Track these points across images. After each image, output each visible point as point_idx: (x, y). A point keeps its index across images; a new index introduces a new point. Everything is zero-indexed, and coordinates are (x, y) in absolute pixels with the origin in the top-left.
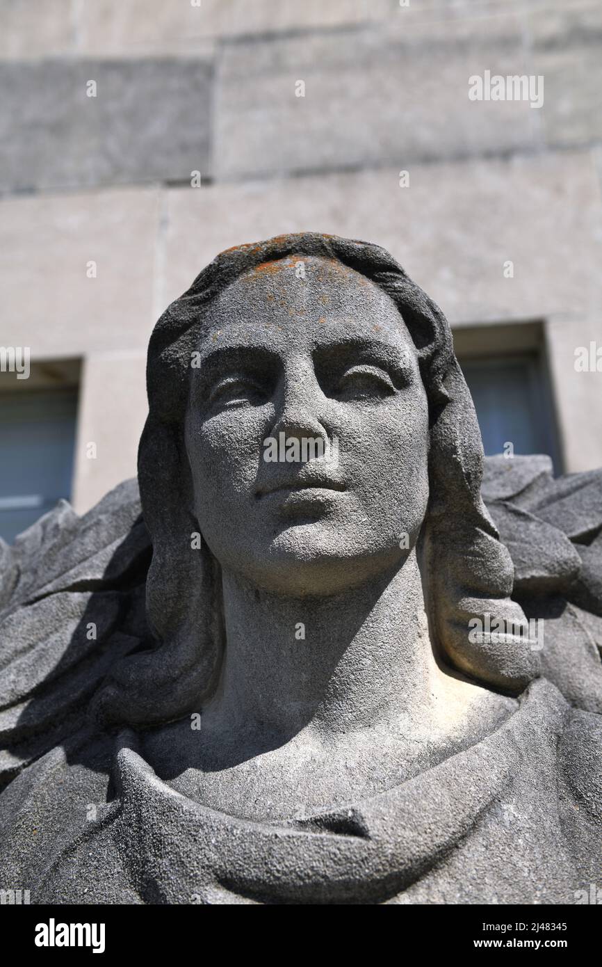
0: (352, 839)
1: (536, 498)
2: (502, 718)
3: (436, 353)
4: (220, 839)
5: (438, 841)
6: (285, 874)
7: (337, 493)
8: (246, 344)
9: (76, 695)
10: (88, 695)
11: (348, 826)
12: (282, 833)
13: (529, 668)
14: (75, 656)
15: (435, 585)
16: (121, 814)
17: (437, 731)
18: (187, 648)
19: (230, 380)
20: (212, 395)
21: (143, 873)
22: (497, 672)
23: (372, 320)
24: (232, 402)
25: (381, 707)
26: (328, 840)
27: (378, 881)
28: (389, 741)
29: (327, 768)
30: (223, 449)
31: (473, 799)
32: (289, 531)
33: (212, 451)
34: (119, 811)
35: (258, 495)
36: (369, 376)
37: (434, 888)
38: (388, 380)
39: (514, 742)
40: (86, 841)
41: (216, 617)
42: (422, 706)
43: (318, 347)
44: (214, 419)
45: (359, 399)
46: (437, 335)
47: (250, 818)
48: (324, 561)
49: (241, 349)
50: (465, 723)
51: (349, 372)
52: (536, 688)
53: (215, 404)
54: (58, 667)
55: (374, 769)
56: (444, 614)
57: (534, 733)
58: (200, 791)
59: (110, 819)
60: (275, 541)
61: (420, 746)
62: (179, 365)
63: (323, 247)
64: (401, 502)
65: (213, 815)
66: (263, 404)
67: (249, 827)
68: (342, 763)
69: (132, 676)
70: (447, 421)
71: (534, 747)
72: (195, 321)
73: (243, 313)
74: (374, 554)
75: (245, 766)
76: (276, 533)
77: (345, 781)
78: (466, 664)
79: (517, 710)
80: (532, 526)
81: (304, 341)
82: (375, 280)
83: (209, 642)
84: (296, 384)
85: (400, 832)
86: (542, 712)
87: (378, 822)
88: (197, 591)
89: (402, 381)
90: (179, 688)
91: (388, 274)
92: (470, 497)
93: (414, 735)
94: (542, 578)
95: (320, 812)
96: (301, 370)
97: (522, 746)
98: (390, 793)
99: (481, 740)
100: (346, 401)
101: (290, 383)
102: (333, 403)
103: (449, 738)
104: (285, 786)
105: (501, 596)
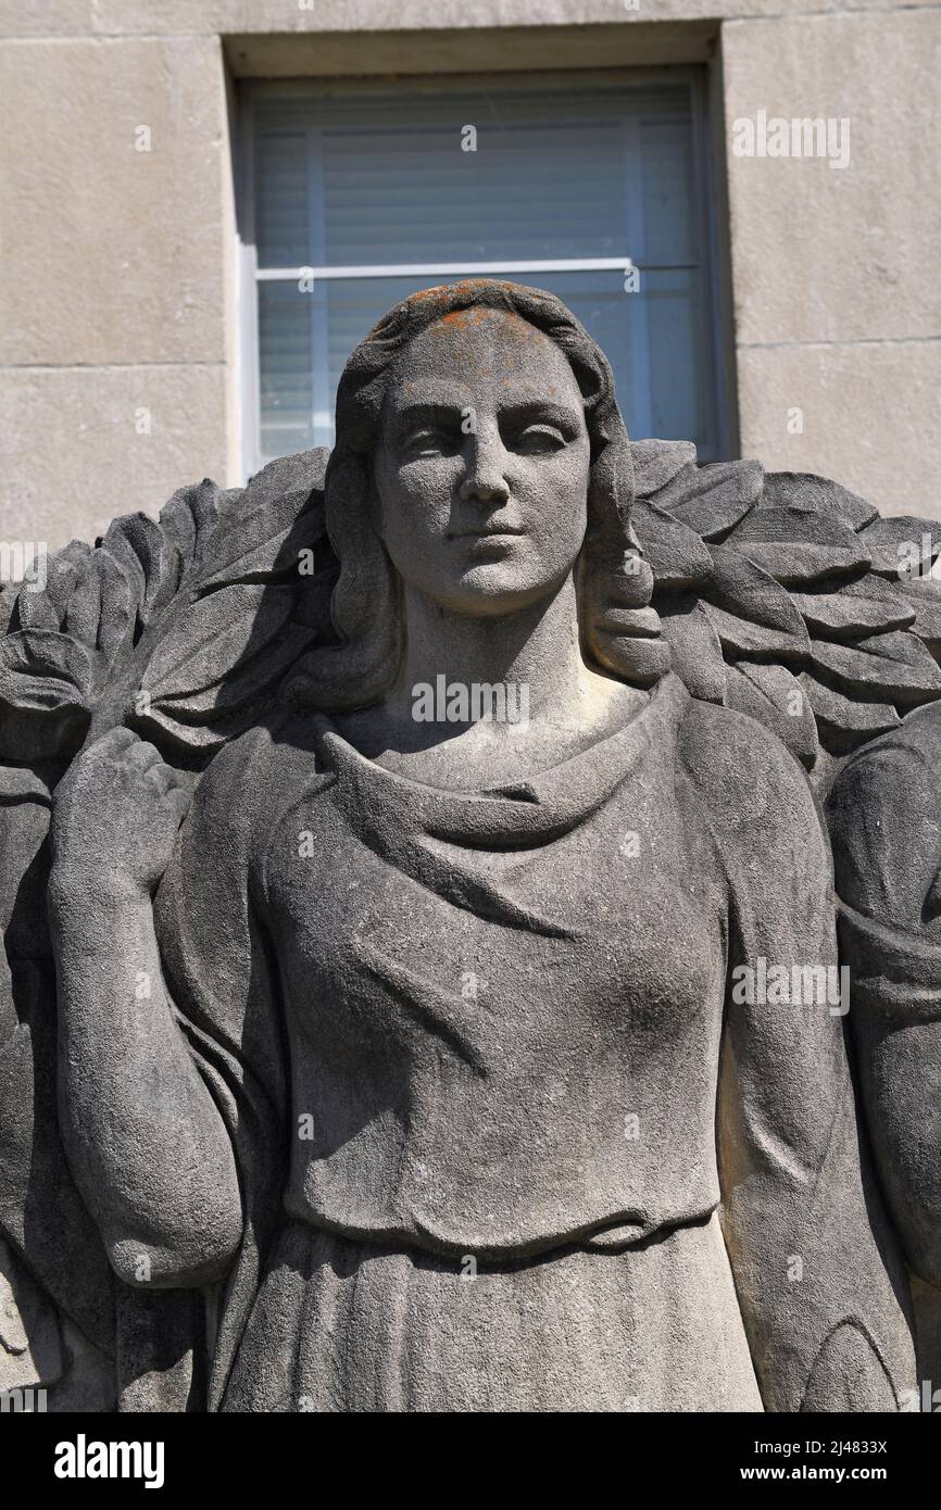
0: (526, 804)
1: (677, 492)
2: (636, 712)
3: (600, 402)
4: (427, 803)
5: (586, 805)
6: (477, 827)
7: (517, 537)
8: (440, 403)
9: (266, 680)
10: (277, 681)
11: (523, 795)
12: (475, 799)
13: (661, 666)
14: (258, 646)
15: (585, 596)
16: (337, 783)
17: (585, 721)
18: (374, 650)
19: (425, 433)
20: (408, 442)
21: (364, 826)
22: (634, 670)
23: (549, 380)
24: (426, 452)
25: (541, 703)
26: (509, 805)
27: (543, 831)
28: (548, 730)
29: (501, 752)
30: (419, 494)
31: (613, 774)
32: (476, 569)
33: (409, 495)
34: (334, 782)
35: (450, 537)
36: (546, 435)
37: (582, 836)
38: (560, 437)
39: (644, 732)
40: (306, 802)
41: (398, 623)
42: (573, 701)
43: (503, 409)
44: (410, 465)
45: (535, 454)
46: (602, 387)
47: (445, 789)
48: (506, 595)
49: (436, 407)
50: (607, 714)
51: (528, 430)
52: (665, 683)
53: (412, 452)
54: (244, 655)
55: (537, 753)
56: (592, 621)
57: (661, 723)
58: (400, 768)
59: (326, 787)
60: (465, 577)
61: (572, 734)
62: (372, 406)
63: (504, 300)
64: (565, 541)
65: (419, 786)
66: (454, 455)
67: (448, 795)
68: (512, 747)
69: (325, 670)
70: (606, 462)
71: (660, 735)
72: (387, 366)
73: (433, 369)
74: (543, 587)
75: (435, 750)
76: (465, 570)
77: (516, 762)
78: (608, 663)
79: (649, 702)
80: (672, 528)
81: (490, 404)
82: (550, 334)
83: (393, 644)
84: (486, 447)
85: (561, 799)
86: (668, 704)
87: (545, 792)
88: (383, 603)
89: (571, 435)
90: (368, 682)
91: (562, 328)
92: (622, 527)
93: (566, 725)
94: (677, 579)
95: (498, 784)
96: (488, 431)
97: (650, 734)
98: (552, 771)
99: (619, 730)
100: (523, 455)
101: (480, 444)
102: (512, 456)
103: (594, 728)
104: (469, 764)
105: (642, 606)
